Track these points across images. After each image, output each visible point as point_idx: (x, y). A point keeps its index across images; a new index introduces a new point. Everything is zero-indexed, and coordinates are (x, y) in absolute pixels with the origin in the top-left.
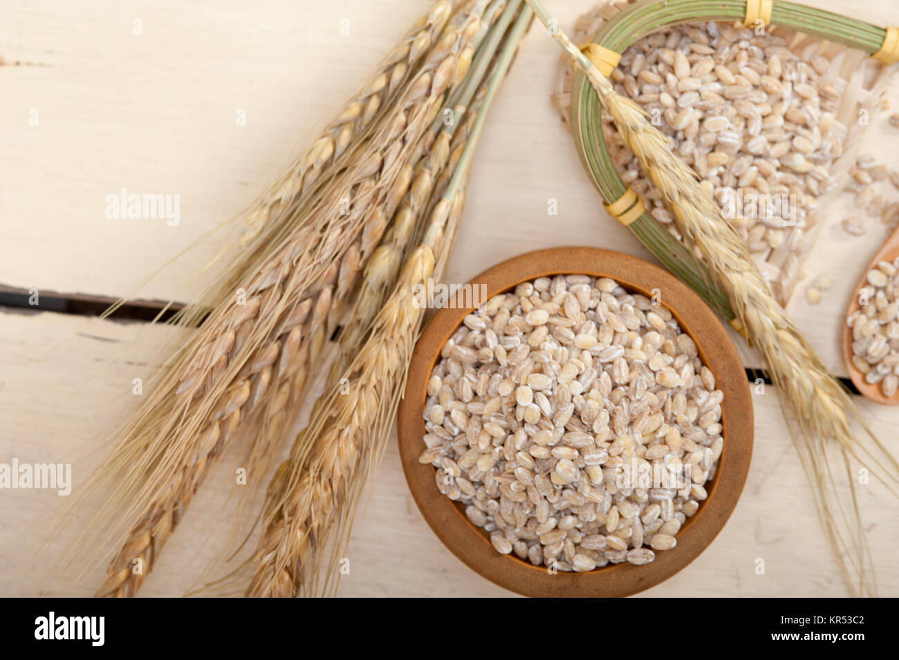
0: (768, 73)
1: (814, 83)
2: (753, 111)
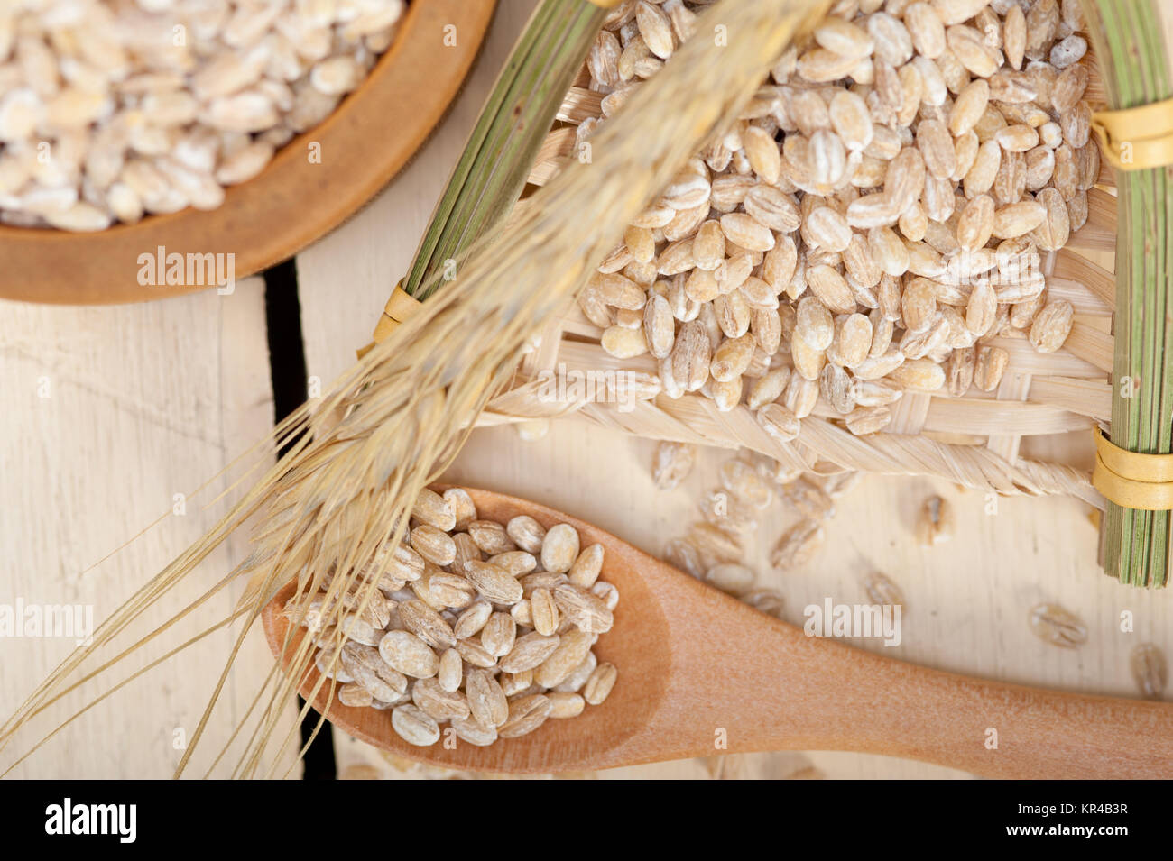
0: (1000, 208)
1: (1002, 324)
2: (904, 196)
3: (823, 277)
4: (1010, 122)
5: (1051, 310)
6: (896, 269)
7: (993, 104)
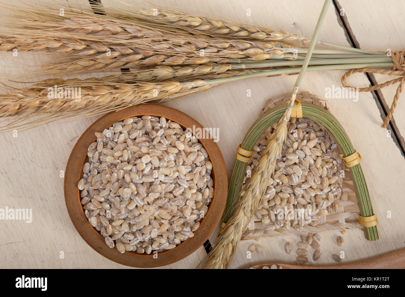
0: (329, 179)
1: (336, 199)
2: (311, 182)
3: (300, 199)
4: (327, 162)
5: (344, 194)
6: (313, 195)
7: (323, 160)
